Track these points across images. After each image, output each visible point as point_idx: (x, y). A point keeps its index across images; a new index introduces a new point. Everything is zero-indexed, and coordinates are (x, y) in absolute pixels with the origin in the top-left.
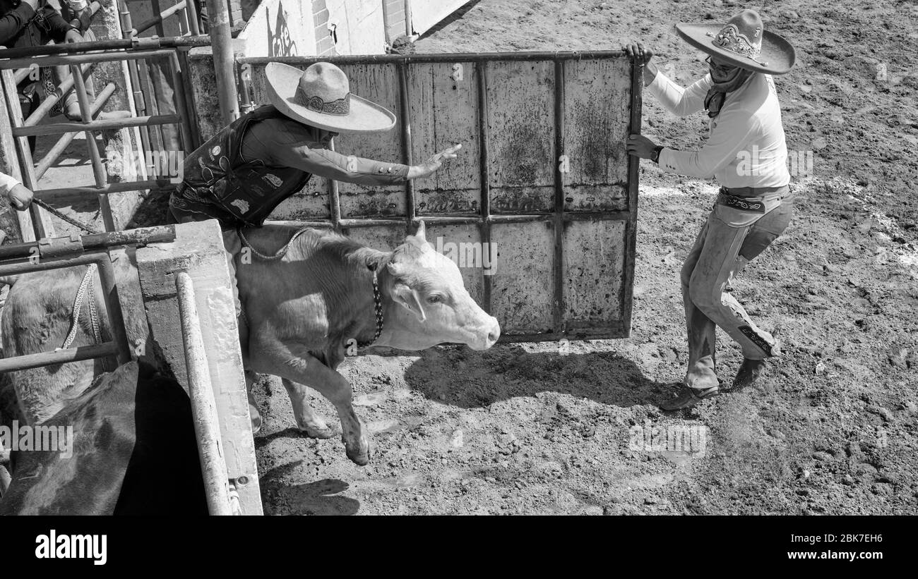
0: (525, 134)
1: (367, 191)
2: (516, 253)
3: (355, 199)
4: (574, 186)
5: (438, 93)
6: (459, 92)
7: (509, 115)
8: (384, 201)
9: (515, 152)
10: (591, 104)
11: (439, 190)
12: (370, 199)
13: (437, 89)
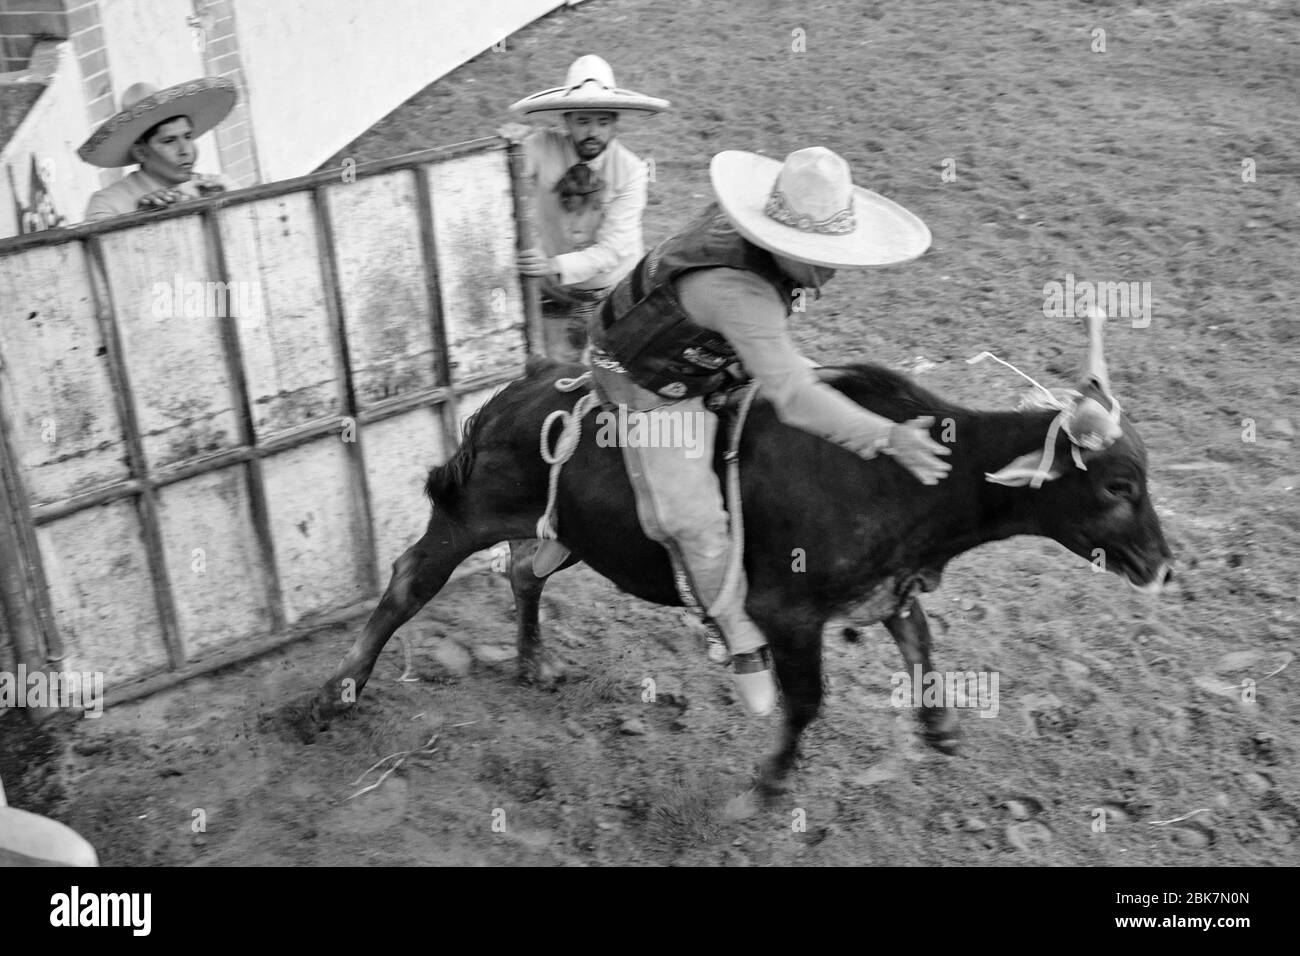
0: (386, 283)
1: (178, 422)
2: (396, 462)
3: (164, 438)
4: (459, 344)
5: (265, 247)
6: (293, 238)
7: (364, 257)
8: (208, 429)
9: (377, 312)
10: (466, 221)
11: (283, 394)
12: (186, 432)
13: (264, 238)
